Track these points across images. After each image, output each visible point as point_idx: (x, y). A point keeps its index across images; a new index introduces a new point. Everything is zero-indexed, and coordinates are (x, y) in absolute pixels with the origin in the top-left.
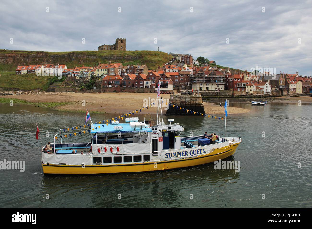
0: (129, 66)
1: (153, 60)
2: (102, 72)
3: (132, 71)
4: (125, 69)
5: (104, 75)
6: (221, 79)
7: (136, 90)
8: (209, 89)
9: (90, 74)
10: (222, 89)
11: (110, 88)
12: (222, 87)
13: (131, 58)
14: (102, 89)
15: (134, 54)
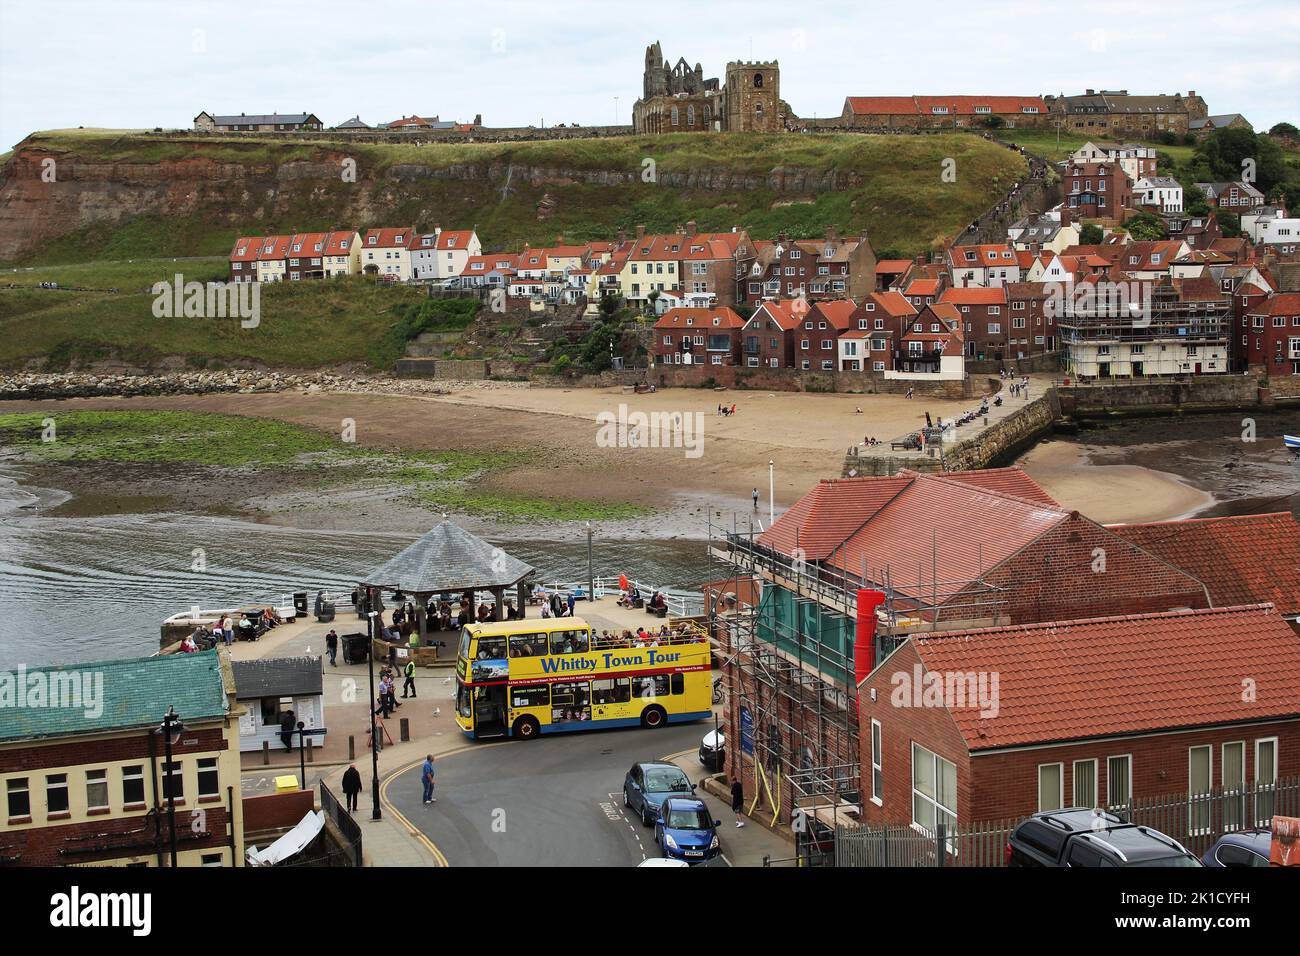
0: (780, 249)
1: (909, 196)
2: (656, 278)
3: (797, 272)
4: (761, 264)
5: (663, 296)
6: (1208, 321)
7: (802, 379)
8: (1147, 370)
9: (598, 286)
10: (1212, 365)
11: (688, 368)
12: (1215, 356)
13: (804, 180)
14: (649, 370)
15: (819, 160)
